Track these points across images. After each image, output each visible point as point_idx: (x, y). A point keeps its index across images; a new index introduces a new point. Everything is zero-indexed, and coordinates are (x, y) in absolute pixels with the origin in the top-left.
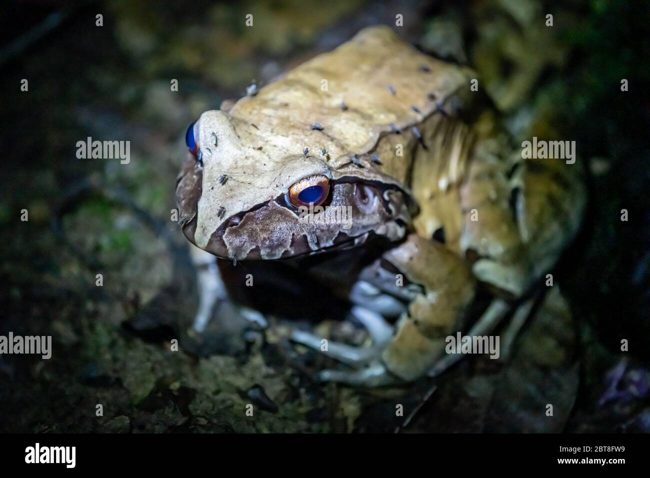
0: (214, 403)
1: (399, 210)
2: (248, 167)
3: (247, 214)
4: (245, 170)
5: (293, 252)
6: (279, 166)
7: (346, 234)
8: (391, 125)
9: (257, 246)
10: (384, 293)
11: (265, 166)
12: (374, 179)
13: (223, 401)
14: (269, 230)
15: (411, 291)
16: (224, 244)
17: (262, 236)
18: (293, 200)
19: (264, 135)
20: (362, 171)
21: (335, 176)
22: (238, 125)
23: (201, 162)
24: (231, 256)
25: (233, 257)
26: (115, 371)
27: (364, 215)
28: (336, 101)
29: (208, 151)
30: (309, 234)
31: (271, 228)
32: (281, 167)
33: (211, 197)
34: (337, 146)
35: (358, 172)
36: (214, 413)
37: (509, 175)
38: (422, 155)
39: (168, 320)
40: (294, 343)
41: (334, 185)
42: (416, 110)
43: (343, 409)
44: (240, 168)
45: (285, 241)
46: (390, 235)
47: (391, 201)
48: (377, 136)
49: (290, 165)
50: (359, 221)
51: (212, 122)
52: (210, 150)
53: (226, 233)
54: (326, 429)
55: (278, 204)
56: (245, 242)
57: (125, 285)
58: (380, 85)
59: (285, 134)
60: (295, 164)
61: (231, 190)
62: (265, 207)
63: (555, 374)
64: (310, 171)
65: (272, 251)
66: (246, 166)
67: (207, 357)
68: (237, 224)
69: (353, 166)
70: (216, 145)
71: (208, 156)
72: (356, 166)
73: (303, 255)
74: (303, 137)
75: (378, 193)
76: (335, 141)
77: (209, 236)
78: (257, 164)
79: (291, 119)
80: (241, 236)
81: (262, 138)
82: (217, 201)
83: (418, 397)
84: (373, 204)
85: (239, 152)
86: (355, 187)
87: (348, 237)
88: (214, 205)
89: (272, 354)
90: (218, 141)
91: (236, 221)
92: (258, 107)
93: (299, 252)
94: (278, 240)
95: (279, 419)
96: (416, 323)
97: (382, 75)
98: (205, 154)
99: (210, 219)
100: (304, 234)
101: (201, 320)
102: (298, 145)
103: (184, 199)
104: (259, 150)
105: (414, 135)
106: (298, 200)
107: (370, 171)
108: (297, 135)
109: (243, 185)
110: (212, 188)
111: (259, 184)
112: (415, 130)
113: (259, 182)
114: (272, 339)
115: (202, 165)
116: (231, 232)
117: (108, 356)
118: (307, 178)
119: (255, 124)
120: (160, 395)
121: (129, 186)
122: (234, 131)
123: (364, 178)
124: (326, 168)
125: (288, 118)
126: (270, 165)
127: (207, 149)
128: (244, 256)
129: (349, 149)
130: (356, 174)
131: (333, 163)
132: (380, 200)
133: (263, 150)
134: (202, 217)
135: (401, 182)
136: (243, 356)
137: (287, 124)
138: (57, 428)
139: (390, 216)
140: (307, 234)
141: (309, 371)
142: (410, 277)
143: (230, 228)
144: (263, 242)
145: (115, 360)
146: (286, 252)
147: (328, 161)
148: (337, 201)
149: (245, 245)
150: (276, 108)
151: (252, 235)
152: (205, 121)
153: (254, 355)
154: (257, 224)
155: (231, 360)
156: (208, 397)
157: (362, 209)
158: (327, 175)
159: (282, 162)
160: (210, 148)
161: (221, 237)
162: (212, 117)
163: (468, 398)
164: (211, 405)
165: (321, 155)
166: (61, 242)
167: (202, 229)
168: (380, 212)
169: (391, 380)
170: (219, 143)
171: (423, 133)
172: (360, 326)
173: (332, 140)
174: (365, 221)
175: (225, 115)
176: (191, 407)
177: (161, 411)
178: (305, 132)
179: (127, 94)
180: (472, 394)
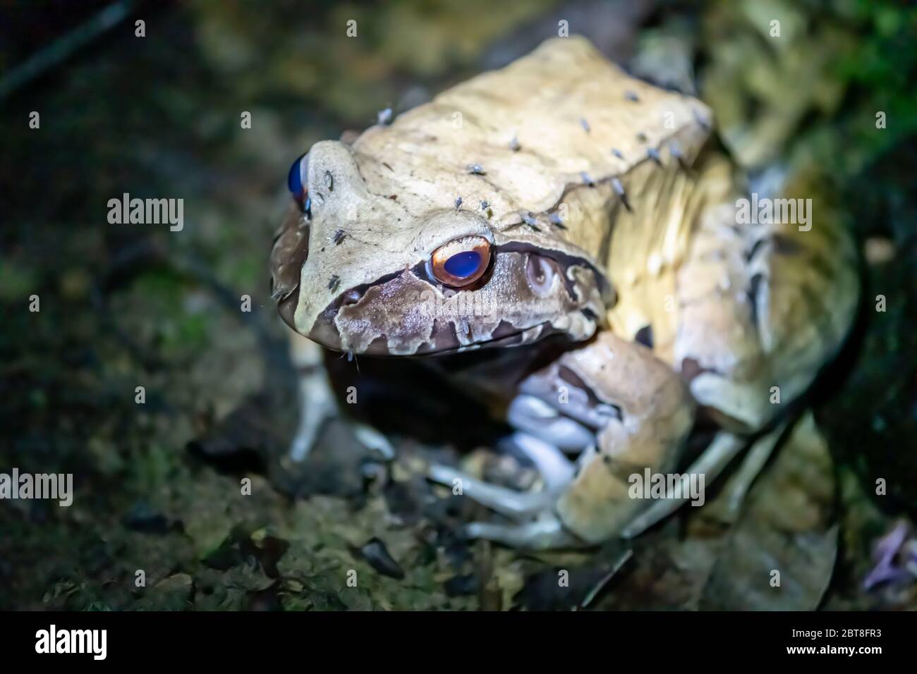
0: (314, 562)
1: (587, 297)
2: (375, 222)
3: (371, 288)
4: (371, 226)
5: (433, 346)
6: (418, 222)
7: (511, 324)
8: (582, 174)
9: (383, 335)
10: (563, 415)
11: (400, 223)
12: (554, 249)
13: (327, 560)
14: (400, 312)
15: (601, 414)
16: (335, 330)
17: (390, 321)
18: (437, 271)
19: (400, 179)
20: (537, 236)
21: (499, 241)
22: (363, 163)
23: (309, 213)
24: (345, 347)
25: (348, 348)
26: (174, 511)
27: (537, 299)
28: (504, 138)
29: (319, 196)
30: (457, 321)
31: (404, 309)
32: (422, 224)
33: (321, 262)
34: (503, 198)
35: (532, 236)
36: (312, 575)
37: (749, 257)
38: (625, 220)
39: (253, 442)
40: (431, 482)
41: (497, 253)
42: (619, 155)
43: (497, 578)
44: (364, 222)
45: (422, 329)
46: (573, 331)
47: (576, 282)
48: (562, 189)
49: (435, 221)
50: (529, 308)
51: (327, 156)
52: (321, 196)
53: (339, 314)
54: (472, 605)
55: (415, 276)
56: (365, 328)
57: (194, 391)
58: (569, 119)
59: (431, 180)
60: (443, 219)
61: (349, 253)
62: (397, 280)
63: (802, 542)
64: (463, 230)
65: (403, 343)
66: (373, 220)
67: (307, 498)
68: (355, 302)
69: (525, 228)
70: (331, 188)
71: (319, 205)
72: (530, 229)
73: (448, 351)
74: (455, 184)
75: (558, 269)
76: (501, 191)
77: (315, 317)
78: (389, 219)
79: (440, 158)
80: (360, 319)
81: (396, 183)
82: (329, 268)
83: (605, 567)
84: (551, 284)
85: (363, 201)
86: (527, 258)
87: (514, 328)
88: (324, 273)
89: (399, 496)
90: (335, 184)
91: (355, 297)
92: (393, 140)
93: (442, 347)
94: (414, 327)
95: (406, 587)
96: (607, 460)
97: (573, 105)
98: (314, 202)
99: (318, 292)
100: (450, 320)
101: (301, 446)
102: (449, 195)
103: (281, 265)
104: (392, 200)
105: (615, 191)
106: (445, 271)
107: (549, 237)
108: (447, 180)
109: (366, 246)
110: (323, 250)
111: (389, 246)
112: (616, 183)
113: (390, 244)
114: (400, 475)
115: (310, 217)
116: (346, 313)
117: (165, 491)
118: (459, 239)
119: (389, 163)
120: (237, 546)
121: (206, 254)
122: (357, 171)
123: (540, 246)
124: (487, 228)
125: (435, 158)
126: (408, 220)
127: (318, 194)
128: (363, 348)
129: (521, 205)
130: (529, 239)
131: (497, 222)
132: (561, 280)
133: (397, 199)
134: (306, 288)
135: (593, 256)
136: (357, 499)
137: (434, 165)
138: (87, 586)
139: (575, 303)
140: (455, 321)
141: (451, 522)
142: (600, 394)
143: (346, 306)
144: (391, 330)
145: (175, 496)
146: (424, 345)
147: (489, 218)
148: (500, 276)
149: (366, 332)
150: (419, 143)
151: (377, 320)
152: (318, 154)
153: (373, 497)
154: (384, 303)
155: (341, 503)
156: (305, 552)
157: (535, 291)
158: (488, 237)
159: (425, 217)
160: (322, 193)
161: (332, 319)
162: (327, 149)
163: (676, 570)
164: (308, 565)
165: (480, 210)
166: (106, 329)
167: (305, 307)
168: (561, 297)
169: (567, 541)
170: (336, 187)
171: (627, 188)
172: (526, 462)
173: (497, 190)
174: (538, 308)
175: (345, 147)
176: (280, 565)
177: (238, 569)
178: (459, 177)
179: (210, 124)
180: (682, 564)
